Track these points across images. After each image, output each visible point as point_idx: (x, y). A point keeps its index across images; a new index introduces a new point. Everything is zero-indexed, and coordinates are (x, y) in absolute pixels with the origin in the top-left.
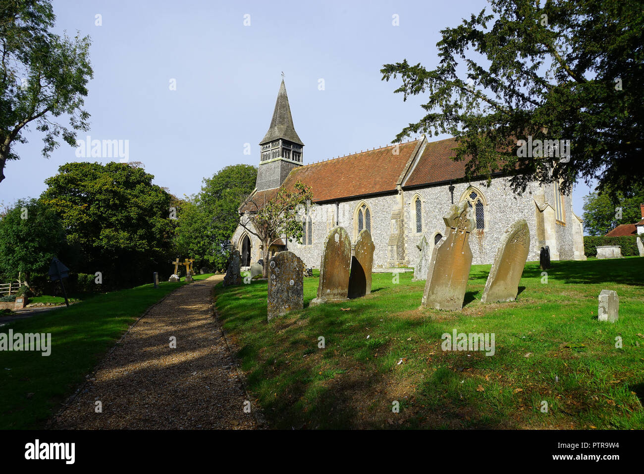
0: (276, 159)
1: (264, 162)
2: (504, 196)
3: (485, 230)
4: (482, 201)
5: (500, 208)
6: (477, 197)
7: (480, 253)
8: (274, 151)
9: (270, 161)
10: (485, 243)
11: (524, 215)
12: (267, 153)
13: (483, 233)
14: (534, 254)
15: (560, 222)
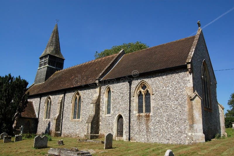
0: (45, 66)
1: (40, 68)
2: (165, 88)
3: (151, 114)
4: (149, 92)
5: (161, 97)
6: (146, 89)
7: (147, 132)
8: (45, 61)
9: (42, 67)
10: (150, 124)
11: (179, 103)
12: (42, 63)
13: (149, 116)
14: (186, 135)
15: (207, 108)
